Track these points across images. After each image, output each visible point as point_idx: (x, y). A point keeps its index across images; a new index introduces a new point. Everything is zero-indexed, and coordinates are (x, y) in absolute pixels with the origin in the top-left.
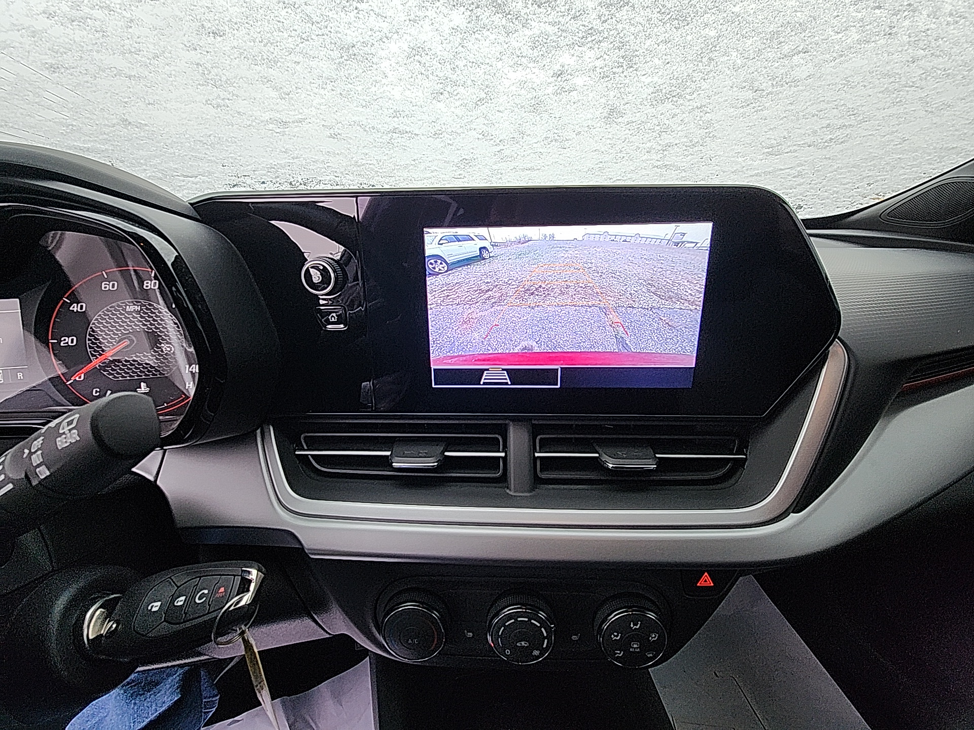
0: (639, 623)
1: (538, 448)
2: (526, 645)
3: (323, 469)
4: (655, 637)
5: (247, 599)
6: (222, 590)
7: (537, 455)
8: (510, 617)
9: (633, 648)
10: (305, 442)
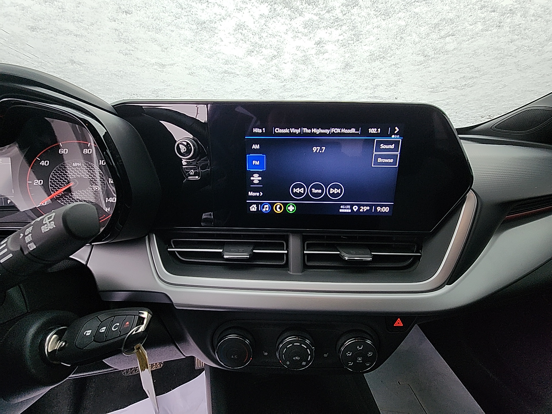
0: (362, 346)
1: (306, 248)
2: (299, 359)
3: (183, 259)
4: (371, 354)
5: (142, 328)
6: (128, 323)
7: (305, 252)
8: (289, 343)
9: (358, 360)
10: (173, 243)
